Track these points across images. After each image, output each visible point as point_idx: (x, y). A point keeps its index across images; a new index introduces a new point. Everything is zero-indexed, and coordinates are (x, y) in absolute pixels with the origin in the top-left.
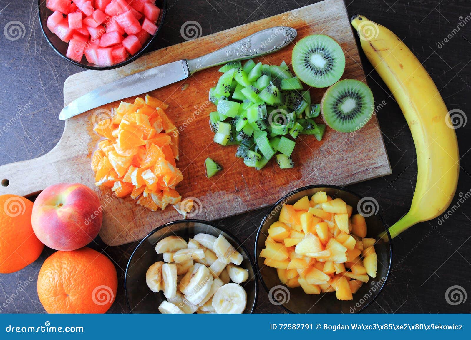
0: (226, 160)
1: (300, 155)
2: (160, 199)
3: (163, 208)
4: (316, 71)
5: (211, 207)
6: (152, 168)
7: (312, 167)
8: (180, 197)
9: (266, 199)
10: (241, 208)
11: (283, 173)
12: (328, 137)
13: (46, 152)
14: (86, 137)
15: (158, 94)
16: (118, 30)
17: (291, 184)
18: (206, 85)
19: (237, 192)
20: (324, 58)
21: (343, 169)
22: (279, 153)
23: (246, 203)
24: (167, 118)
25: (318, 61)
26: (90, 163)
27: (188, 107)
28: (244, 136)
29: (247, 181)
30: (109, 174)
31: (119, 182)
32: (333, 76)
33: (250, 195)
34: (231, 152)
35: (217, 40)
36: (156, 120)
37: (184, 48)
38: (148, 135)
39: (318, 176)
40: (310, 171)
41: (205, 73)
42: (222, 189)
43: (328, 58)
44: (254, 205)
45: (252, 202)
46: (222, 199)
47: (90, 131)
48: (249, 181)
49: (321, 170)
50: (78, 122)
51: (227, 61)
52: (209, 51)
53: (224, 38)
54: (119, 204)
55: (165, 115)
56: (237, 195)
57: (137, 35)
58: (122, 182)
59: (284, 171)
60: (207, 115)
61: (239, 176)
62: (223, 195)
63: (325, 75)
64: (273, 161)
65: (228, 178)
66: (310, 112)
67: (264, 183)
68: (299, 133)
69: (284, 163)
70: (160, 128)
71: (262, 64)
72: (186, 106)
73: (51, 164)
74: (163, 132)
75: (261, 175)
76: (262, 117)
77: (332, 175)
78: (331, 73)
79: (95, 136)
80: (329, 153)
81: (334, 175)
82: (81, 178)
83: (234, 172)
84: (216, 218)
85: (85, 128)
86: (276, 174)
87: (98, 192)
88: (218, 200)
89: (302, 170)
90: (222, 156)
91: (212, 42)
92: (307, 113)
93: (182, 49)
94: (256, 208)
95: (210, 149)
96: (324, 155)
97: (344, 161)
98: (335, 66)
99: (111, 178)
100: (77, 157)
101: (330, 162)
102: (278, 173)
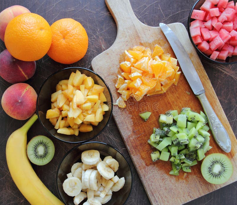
0: (151, 123)
1: (159, 164)
2: (124, 89)
3: (118, 91)
4: (211, 168)
5: (123, 118)
6: (143, 83)
7: (154, 171)
8: (126, 100)
9: (132, 148)
10: (125, 135)
11: (148, 155)
12: (172, 177)
13: (139, 19)
14: (151, 41)
15: (182, 78)
16: (212, 38)
17: (143, 161)
18: (191, 105)
19: (134, 132)
20: (220, 172)
21: (156, 188)
22: (160, 152)
23: (128, 138)
24: (170, 86)
25: (217, 169)
26: (137, 45)
27: (177, 96)
28: (168, 132)
29: (141, 136)
30: (134, 58)
31: (130, 65)
32: (210, 178)
33: (133, 139)
34: (156, 125)
35: (217, 107)
36: (168, 80)
37: (210, 89)
38: (161, 78)
39: (149, 175)
40: (151, 171)
41: (198, 103)
42: (134, 123)
43: (220, 174)
44: (128, 142)
45: (129, 141)
46: (128, 123)
47: (155, 42)
48: (141, 137)
49: (153, 177)
50: (159, 34)
51: (207, 116)
52: (211, 104)
53: (219, 111)
54: (116, 65)
55: (171, 84)
56: (132, 132)
57: (210, 49)
58: (131, 66)
59: (149, 156)
60: (174, 108)
61: (143, 131)
62: (131, 124)
63: (209, 174)
64: (155, 150)
65: (141, 125)
66: (185, 166)
67: (141, 146)
68: (173, 162)
69: (154, 156)
70: (164, 83)
71: (209, 136)
72: (178, 96)
73: (132, 22)
74: (162, 85)
75: (145, 144)
76: (181, 142)
77: (151, 183)
78: (211, 177)
79: (153, 45)
80: (163, 179)
81: (151, 184)
82: (127, 41)
83: (145, 128)
84: (117, 122)
85: (156, 39)
86: (147, 152)
87: (121, 52)
88: (127, 122)
89: (151, 166)
90: (152, 120)
91: (216, 104)
92: (184, 165)
93: (209, 88)
94: (126, 143)
95: (155, 112)
96: (162, 177)
97: (160, 188)
98: (215, 178)
99: (132, 60)
100: (139, 37)
101: (158, 181)
102: (148, 153)
